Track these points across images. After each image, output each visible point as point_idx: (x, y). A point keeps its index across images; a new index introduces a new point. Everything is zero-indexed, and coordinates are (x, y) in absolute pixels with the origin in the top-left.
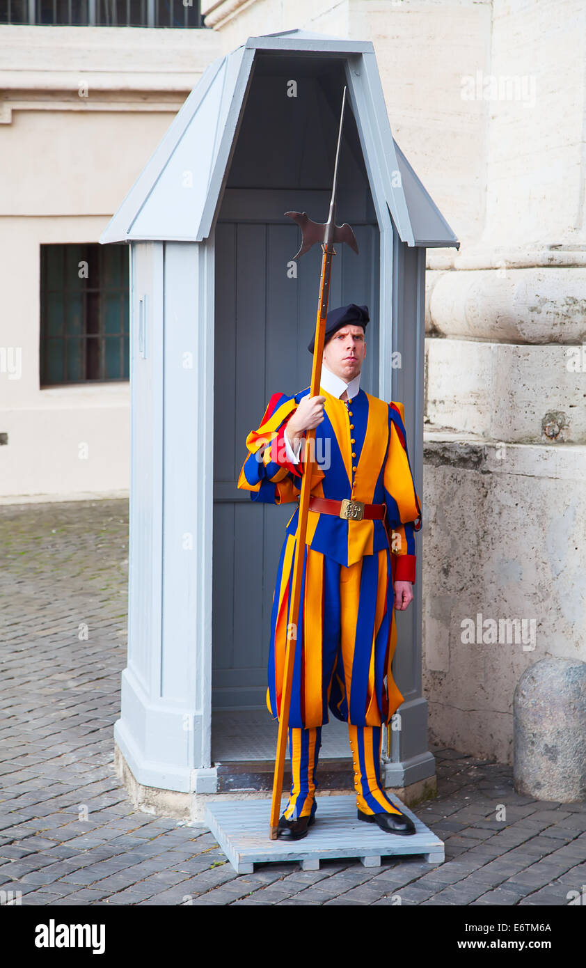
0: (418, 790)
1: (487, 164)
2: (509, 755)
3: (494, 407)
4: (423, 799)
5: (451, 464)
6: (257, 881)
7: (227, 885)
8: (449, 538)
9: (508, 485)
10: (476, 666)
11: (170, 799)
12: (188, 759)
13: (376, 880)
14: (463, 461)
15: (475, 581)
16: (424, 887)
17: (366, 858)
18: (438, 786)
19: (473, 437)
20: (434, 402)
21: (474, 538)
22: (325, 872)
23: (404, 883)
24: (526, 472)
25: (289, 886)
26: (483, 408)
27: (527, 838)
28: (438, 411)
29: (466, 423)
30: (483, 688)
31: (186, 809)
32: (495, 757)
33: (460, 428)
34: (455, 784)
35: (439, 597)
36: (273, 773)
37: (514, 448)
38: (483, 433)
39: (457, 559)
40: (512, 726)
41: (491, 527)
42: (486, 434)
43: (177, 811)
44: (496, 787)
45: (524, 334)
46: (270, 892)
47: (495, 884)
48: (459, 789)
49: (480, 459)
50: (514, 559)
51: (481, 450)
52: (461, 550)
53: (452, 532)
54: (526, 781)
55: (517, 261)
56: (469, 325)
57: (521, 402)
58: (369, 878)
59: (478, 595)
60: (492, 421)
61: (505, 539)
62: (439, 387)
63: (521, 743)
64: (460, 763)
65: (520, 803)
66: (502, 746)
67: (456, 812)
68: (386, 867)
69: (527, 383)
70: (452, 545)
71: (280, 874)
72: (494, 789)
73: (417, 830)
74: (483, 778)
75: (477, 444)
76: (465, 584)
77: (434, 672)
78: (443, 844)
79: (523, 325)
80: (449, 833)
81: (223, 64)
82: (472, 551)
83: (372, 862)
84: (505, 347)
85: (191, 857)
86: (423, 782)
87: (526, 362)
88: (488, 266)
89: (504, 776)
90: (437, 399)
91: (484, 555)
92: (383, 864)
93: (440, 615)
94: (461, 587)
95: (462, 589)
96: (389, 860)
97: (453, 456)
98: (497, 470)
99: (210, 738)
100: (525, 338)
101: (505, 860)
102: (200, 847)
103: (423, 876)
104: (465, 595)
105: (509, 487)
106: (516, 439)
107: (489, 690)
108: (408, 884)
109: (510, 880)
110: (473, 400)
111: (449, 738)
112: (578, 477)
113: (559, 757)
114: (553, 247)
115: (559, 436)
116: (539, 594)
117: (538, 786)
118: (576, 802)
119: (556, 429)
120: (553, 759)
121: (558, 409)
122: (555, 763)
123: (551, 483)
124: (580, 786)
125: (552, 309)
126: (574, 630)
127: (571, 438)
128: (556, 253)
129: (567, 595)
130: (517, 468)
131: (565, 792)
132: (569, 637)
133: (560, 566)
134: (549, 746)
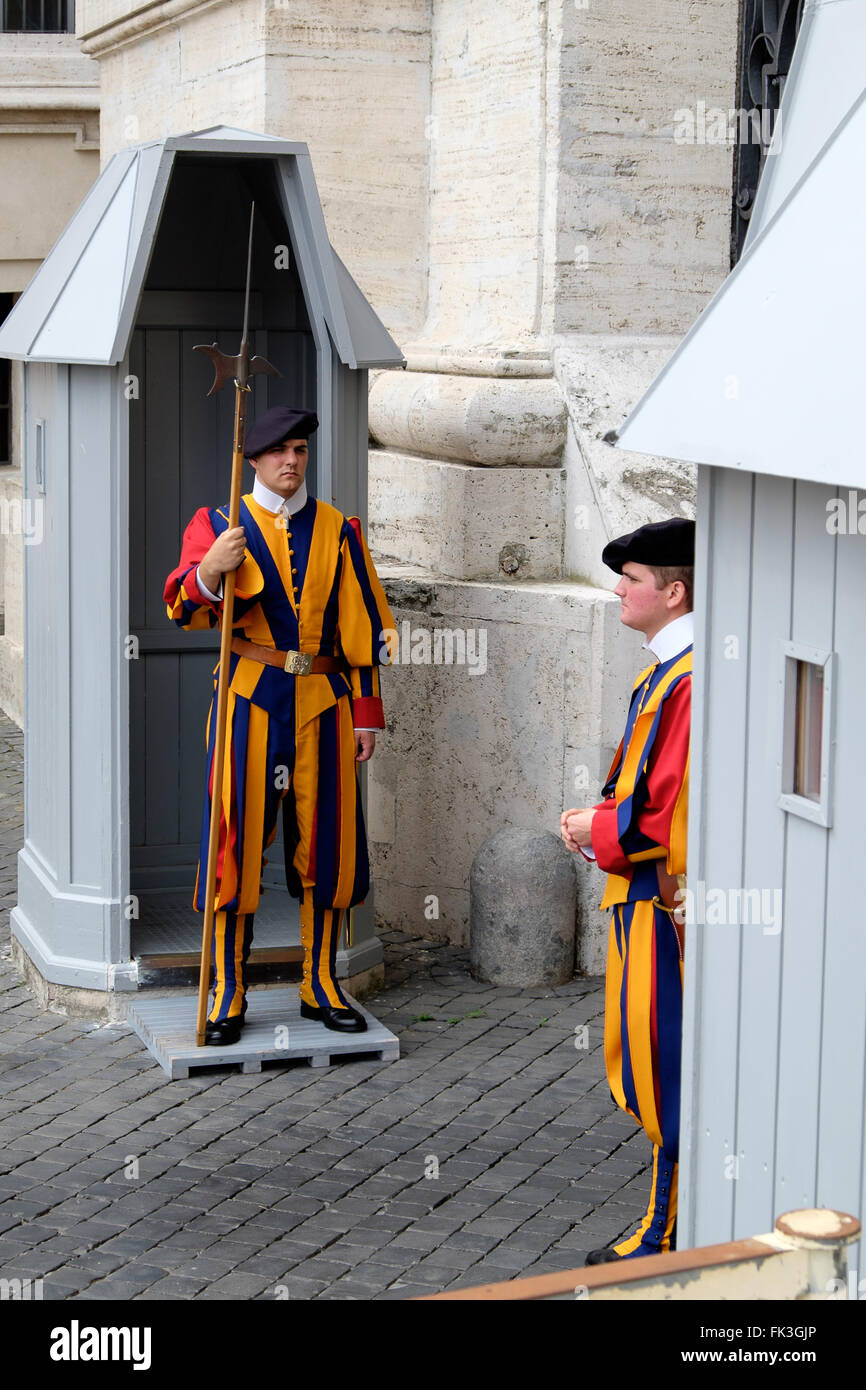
0: (363, 980)
1: (429, 245)
2: (463, 936)
3: (444, 537)
4: (369, 989)
5: (395, 605)
6: (193, 1087)
7: (159, 1092)
8: (395, 690)
10: (426, 836)
11: (84, 998)
12: (104, 954)
13: (323, 1082)
14: (410, 601)
15: (425, 739)
16: (376, 1087)
17: (314, 1058)
18: (386, 975)
19: (420, 572)
20: (373, 525)
21: (423, 690)
22: (267, 1075)
23: (356, 1084)
24: (482, 614)
25: (229, 1091)
26: (431, 538)
27: (487, 1028)
28: (377, 537)
29: (411, 552)
30: (434, 862)
31: (104, 1009)
32: (448, 939)
33: (404, 558)
34: (404, 971)
35: (383, 758)
36: (200, 967)
37: (468, 587)
38: (432, 567)
39: (404, 714)
40: (468, 904)
41: (442, 678)
42: (435, 568)
43: (92, 1011)
44: (451, 973)
45: (478, 455)
46: (208, 1098)
47: (453, 1081)
48: (410, 978)
49: (429, 600)
50: (469, 715)
51: (430, 590)
52: (410, 705)
53: (397, 684)
54: (484, 966)
55: (468, 367)
56: (413, 438)
57: (475, 534)
58: (316, 1079)
59: (429, 756)
60: (442, 552)
61: (459, 692)
62: (378, 508)
63: (478, 924)
64: (408, 947)
65: (478, 990)
66: (457, 926)
67: (408, 1003)
68: (335, 1067)
69: (482, 512)
70: (398, 699)
71: (217, 1078)
72: (449, 975)
73: (369, 1026)
74: (436, 964)
75: (425, 581)
76: (414, 743)
77: (378, 844)
78: (397, 1039)
79: (476, 445)
80: (401, 1027)
81: (134, 159)
82: (421, 706)
83: (321, 1062)
84: (456, 470)
85: (115, 1063)
86: (370, 971)
87: (481, 487)
88: (434, 369)
89: (459, 960)
90: (376, 522)
91: (435, 710)
92: (332, 1063)
93: (384, 778)
94: (408, 747)
95: (409, 749)
96: (339, 1060)
97: (398, 596)
98: (449, 612)
99: (129, 929)
100: (479, 459)
101: (461, 1055)
102: (121, 1050)
103: (375, 1075)
104: (413, 755)
106: (470, 576)
107: (441, 863)
108: (359, 1085)
109: (468, 1076)
110: (419, 527)
111: (395, 919)
112: (542, 622)
113: (521, 938)
114: (510, 355)
115: (519, 572)
116: (498, 754)
117: (498, 970)
118: (539, 986)
119: (516, 564)
120: (514, 940)
121: (518, 541)
122: (517, 945)
123: (511, 629)
124: (545, 969)
125: (509, 428)
126: (537, 794)
127: (533, 574)
128: (512, 362)
129: (530, 755)
130: (473, 611)
131: (527, 976)
132: (531, 802)
133: (521, 722)
134: (510, 926)
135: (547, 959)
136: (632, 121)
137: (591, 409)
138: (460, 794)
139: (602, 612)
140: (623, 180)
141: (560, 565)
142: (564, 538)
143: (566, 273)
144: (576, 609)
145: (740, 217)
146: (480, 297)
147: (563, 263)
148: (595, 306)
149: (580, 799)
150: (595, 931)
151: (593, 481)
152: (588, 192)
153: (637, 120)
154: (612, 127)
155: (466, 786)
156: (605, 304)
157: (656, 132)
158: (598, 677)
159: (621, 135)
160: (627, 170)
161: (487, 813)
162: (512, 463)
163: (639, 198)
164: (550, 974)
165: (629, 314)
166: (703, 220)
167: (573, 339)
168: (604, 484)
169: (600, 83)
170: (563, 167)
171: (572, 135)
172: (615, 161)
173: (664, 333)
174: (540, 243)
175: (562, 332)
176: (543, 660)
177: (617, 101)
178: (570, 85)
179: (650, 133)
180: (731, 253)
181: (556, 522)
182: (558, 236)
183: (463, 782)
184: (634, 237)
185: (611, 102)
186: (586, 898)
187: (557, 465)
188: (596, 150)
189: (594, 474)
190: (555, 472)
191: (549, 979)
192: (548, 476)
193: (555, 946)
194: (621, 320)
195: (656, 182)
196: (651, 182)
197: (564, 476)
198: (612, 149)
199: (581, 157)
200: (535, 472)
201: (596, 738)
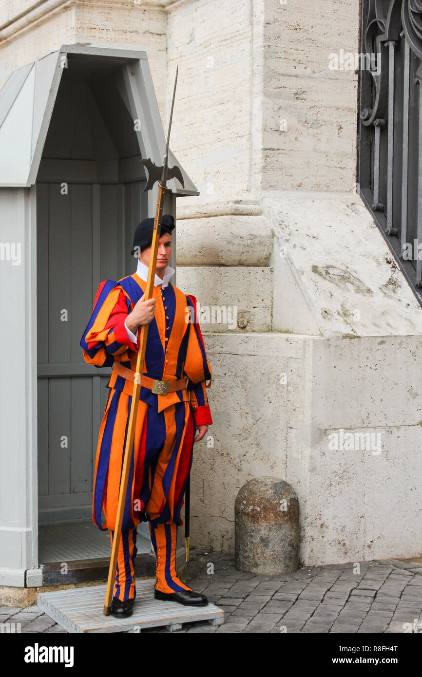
2: (222, 546)
9: (219, 361)
10: (196, 486)
12: (22, 563)
24: (232, 351)
30: (202, 501)
32: (212, 547)
37: (220, 336)
45: (223, 259)
50: (224, 412)
54: (246, 562)
57: (222, 305)
61: (217, 398)
66: (217, 540)
69: (226, 292)
78: (222, 611)
79: (223, 253)
81: (32, 68)
87: (226, 277)
89: (224, 560)
98: (210, 351)
99: (37, 546)
100: (223, 262)
105: (219, 362)
106: (221, 330)
107: (206, 502)
112: (271, 354)
113: (270, 545)
114: (238, 202)
115: (248, 328)
116: (243, 434)
117: (256, 565)
118: (282, 574)
119: (245, 323)
120: (266, 546)
121: (246, 309)
122: (268, 549)
123: (251, 359)
124: (285, 563)
125: (241, 242)
126: (270, 458)
127: (254, 329)
128: (239, 206)
129: (264, 434)
130: (225, 349)
131: (274, 568)
132: (266, 462)
133: (259, 415)
134: (264, 537)
135: (286, 557)
136: (303, 69)
137: (288, 231)
138: (218, 460)
139: (311, 346)
140: (298, 102)
141: (270, 323)
142: (272, 307)
143: (268, 155)
144: (294, 345)
145: (362, 125)
146: (206, 177)
147: (266, 149)
148: (284, 174)
149: (298, 459)
150: (309, 539)
151: (295, 272)
152: (279, 109)
153: (306, 68)
154: (293, 71)
155: (222, 454)
156: (290, 174)
157: (316, 75)
158: (309, 385)
159: (296, 76)
160: (301, 96)
161: (237, 470)
162: (241, 264)
163: (307, 112)
164: (287, 566)
165: (303, 179)
166: (342, 126)
167: (271, 193)
168: (303, 273)
169: (285, 46)
170: (266, 94)
171: (269, 75)
172: (294, 91)
173: (321, 191)
174: (250, 139)
175: (266, 189)
176: (272, 376)
177: (295, 57)
178: (269, 46)
179: (313, 76)
180: (357, 146)
181: (268, 298)
182: (263, 133)
183: (221, 453)
184: (305, 135)
185: (291, 57)
186: (303, 519)
187: (266, 265)
188: (283, 84)
189: (295, 267)
190: (267, 269)
191: (287, 570)
192: (263, 271)
193: (290, 548)
194: (298, 183)
195: (317, 104)
196: (314, 104)
197: (272, 271)
198: (293, 84)
199: (276, 88)
200: (256, 269)
201: (308, 422)
